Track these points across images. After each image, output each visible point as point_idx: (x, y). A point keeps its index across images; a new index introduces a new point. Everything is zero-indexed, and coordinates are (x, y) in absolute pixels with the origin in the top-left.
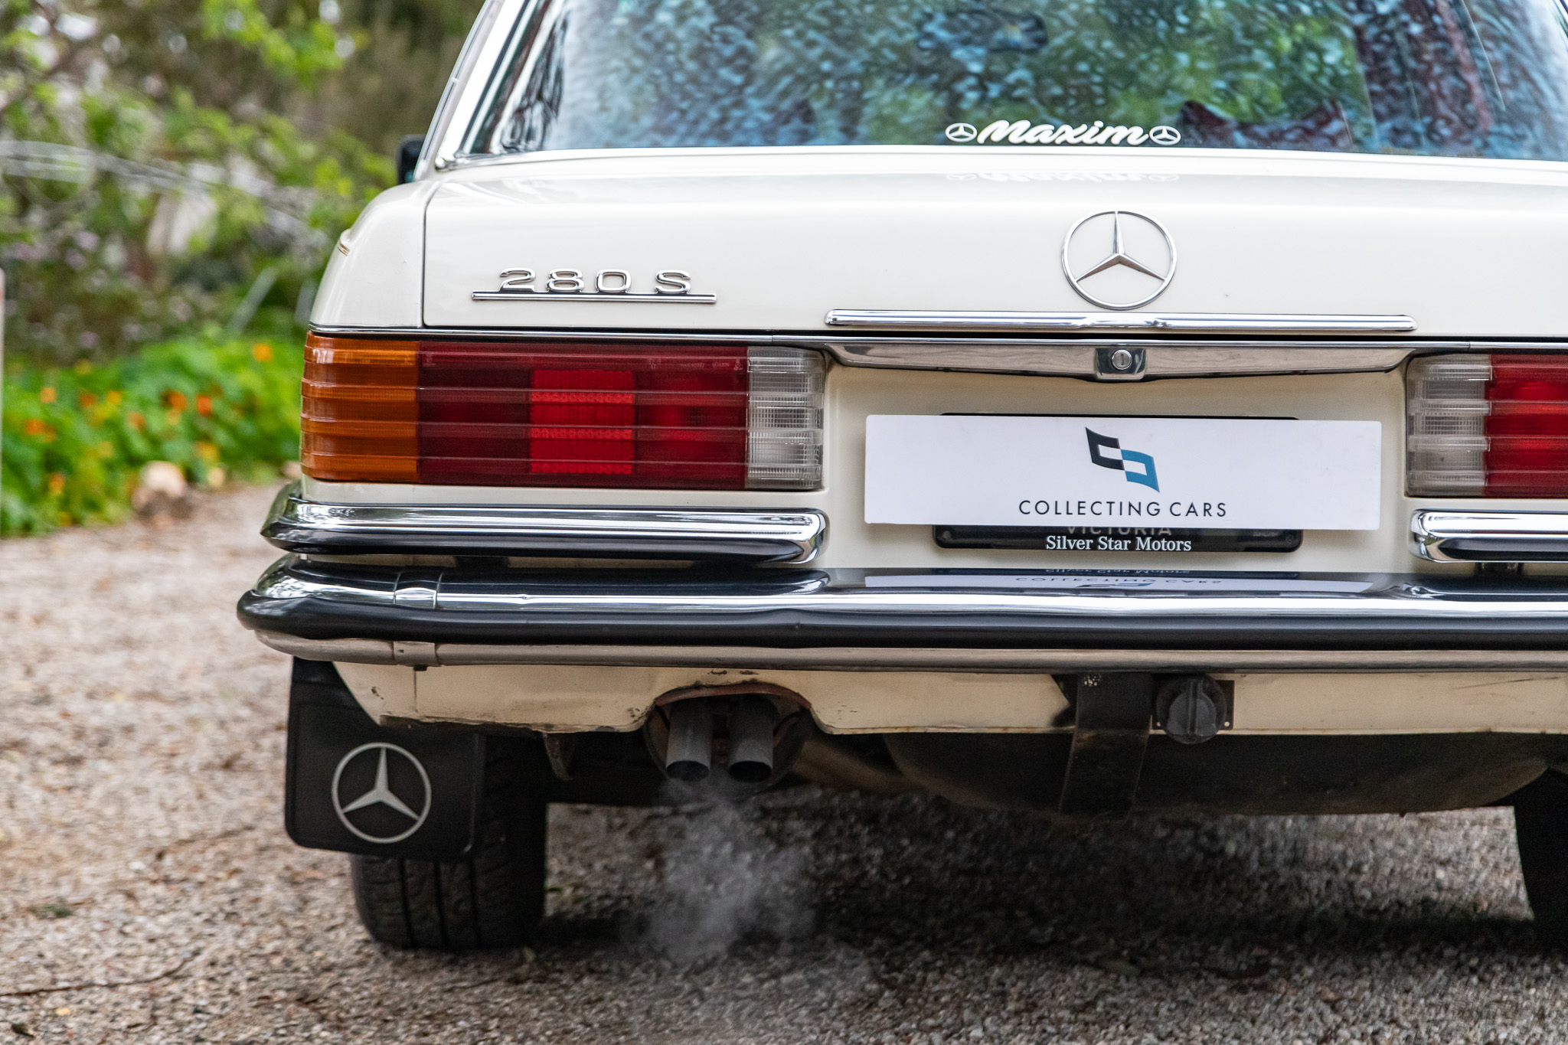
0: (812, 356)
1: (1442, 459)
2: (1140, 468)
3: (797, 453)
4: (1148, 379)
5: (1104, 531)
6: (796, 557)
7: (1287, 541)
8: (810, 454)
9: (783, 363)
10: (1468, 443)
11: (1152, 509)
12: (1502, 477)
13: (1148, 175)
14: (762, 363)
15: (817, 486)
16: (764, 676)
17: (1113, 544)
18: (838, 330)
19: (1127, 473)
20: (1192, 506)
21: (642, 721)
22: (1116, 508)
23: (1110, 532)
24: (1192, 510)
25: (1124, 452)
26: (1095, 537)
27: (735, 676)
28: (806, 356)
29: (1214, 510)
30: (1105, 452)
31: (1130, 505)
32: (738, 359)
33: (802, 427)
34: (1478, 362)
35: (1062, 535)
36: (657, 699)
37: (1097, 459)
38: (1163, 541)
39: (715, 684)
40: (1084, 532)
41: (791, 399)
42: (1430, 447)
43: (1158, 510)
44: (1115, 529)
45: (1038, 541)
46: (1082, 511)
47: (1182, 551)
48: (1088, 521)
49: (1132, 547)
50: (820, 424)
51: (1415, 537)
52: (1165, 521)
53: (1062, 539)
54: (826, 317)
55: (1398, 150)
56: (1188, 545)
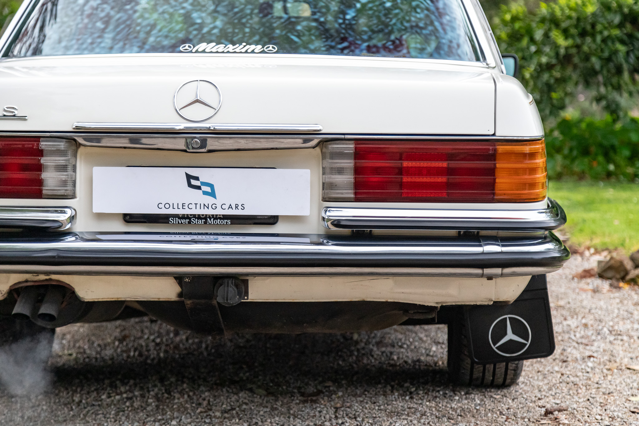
0: (69, 142)
1: (336, 186)
2: (208, 189)
3: (64, 183)
4: (210, 151)
5: (194, 216)
6: (60, 227)
7: (272, 220)
8: (70, 184)
9: (54, 145)
10: (348, 178)
11: (213, 206)
12: (361, 193)
13: (264, 65)
14: (45, 145)
15: (73, 197)
16: (54, 277)
17: (197, 222)
18: (79, 130)
19: (203, 191)
20: (230, 205)
21: (6, 296)
22: (198, 206)
23: (197, 216)
24: (230, 207)
25: (201, 182)
26: (190, 219)
27: (42, 277)
28: (66, 142)
29: (240, 207)
30: (193, 182)
31: (204, 205)
32: (35, 143)
33: (67, 172)
34: (349, 144)
35: (176, 217)
36: (11, 287)
37: (190, 185)
38: (219, 220)
39: (34, 280)
40: (186, 216)
41: (61, 160)
42: (331, 180)
43: (216, 207)
44: (199, 215)
45: (166, 221)
46: (184, 207)
47: (227, 224)
48: (187, 212)
49: (205, 223)
50: (74, 170)
51: (324, 219)
52: (219, 212)
53: (176, 219)
54: (73, 125)
55: (369, 54)
56: (229, 222)
